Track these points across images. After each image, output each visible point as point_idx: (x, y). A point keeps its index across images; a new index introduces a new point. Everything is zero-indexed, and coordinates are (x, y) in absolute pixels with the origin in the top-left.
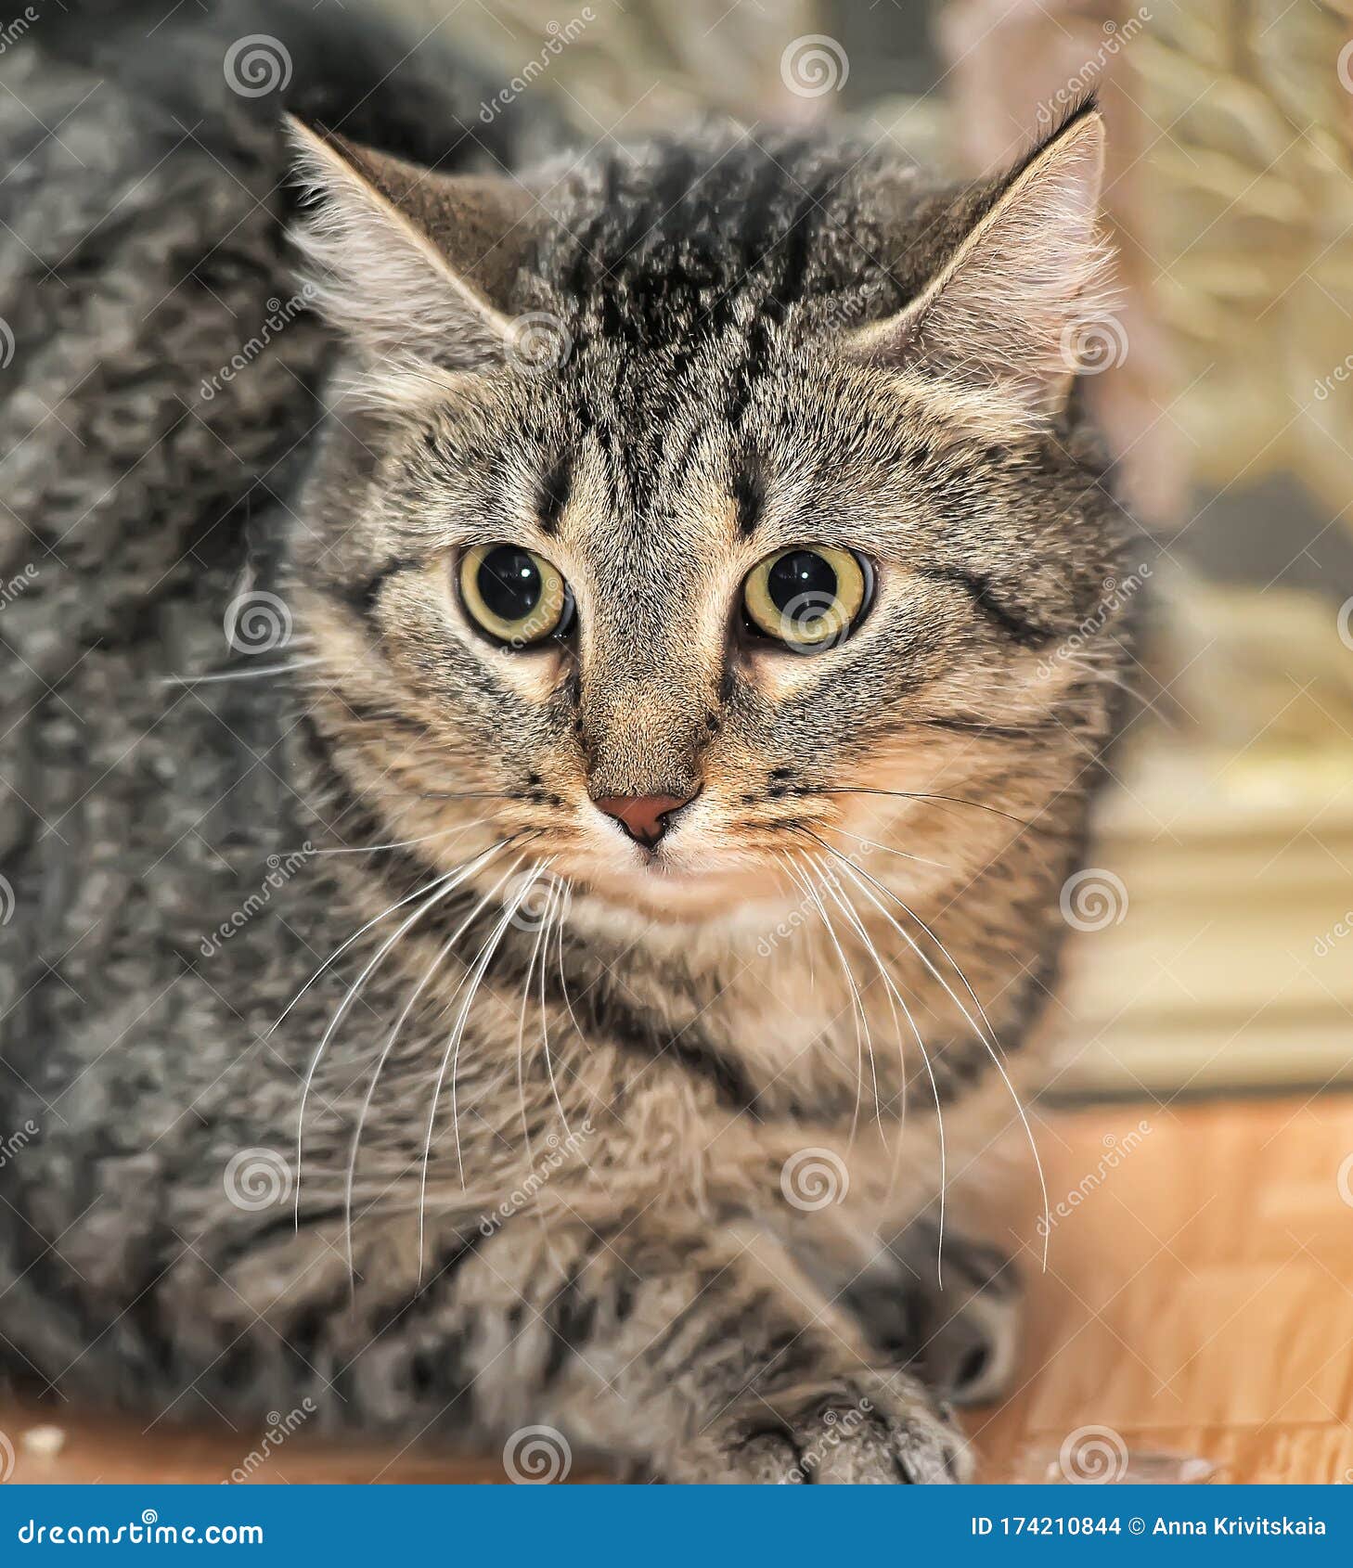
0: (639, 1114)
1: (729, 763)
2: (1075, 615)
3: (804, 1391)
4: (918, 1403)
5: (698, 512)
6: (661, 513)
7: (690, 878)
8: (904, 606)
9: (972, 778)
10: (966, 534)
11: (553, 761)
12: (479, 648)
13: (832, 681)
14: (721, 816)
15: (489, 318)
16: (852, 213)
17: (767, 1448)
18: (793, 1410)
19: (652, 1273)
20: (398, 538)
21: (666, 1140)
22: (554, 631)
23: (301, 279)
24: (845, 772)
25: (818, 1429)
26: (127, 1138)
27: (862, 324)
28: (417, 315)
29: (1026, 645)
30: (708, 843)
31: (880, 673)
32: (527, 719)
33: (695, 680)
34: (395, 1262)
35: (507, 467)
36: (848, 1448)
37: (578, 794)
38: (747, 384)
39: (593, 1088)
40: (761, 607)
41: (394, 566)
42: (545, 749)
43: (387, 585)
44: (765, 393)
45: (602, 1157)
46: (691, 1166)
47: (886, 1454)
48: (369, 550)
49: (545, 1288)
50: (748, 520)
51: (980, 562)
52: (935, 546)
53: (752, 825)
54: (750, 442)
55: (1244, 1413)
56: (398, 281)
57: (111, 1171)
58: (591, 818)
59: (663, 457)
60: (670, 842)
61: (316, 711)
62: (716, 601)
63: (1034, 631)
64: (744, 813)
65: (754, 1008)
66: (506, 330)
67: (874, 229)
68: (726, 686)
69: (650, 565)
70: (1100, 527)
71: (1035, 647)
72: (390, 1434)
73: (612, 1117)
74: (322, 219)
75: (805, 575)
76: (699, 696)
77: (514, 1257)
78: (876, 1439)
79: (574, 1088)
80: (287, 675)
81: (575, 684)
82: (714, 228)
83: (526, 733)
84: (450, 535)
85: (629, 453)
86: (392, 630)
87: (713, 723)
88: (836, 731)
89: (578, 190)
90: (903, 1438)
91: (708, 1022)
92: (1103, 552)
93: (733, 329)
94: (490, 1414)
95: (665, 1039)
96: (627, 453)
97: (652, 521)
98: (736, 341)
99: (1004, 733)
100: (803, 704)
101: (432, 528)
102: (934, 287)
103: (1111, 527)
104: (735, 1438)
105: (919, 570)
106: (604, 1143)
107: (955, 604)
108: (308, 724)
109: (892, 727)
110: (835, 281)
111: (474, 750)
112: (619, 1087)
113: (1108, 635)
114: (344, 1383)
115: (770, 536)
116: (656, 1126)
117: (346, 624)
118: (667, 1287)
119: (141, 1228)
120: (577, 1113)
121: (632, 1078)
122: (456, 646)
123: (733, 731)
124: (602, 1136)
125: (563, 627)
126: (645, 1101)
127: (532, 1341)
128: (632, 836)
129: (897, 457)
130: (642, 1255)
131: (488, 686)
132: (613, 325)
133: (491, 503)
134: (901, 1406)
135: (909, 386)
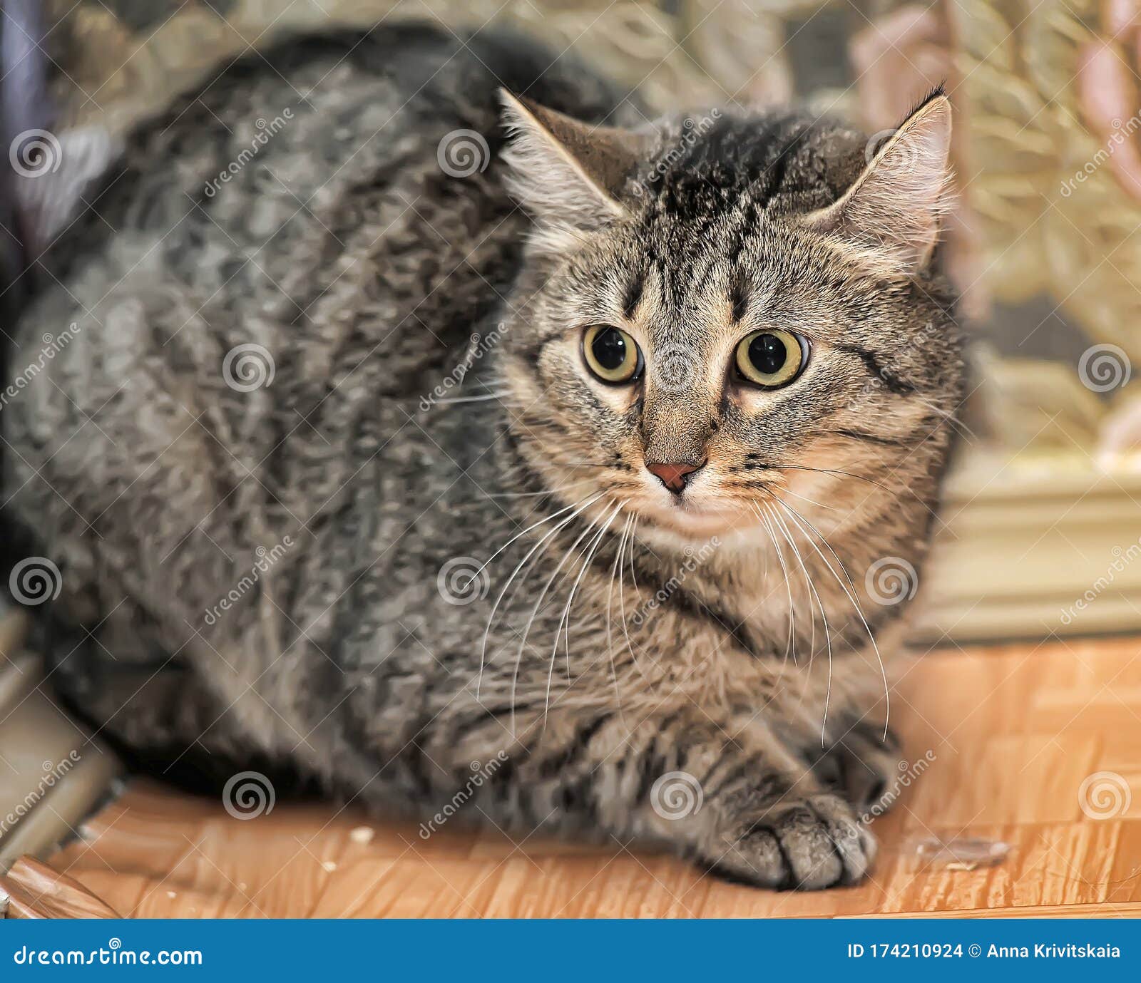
0: (689, 651)
1: (724, 449)
2: (927, 378)
3: (780, 807)
4: (845, 813)
5: (710, 308)
6: (689, 308)
7: (702, 513)
8: (826, 365)
9: (867, 467)
10: (861, 327)
11: (628, 446)
12: (592, 384)
13: (783, 406)
14: (718, 478)
15: (607, 202)
16: (812, 151)
17: (761, 838)
18: (775, 817)
19: (698, 742)
20: (552, 322)
21: (703, 665)
22: (633, 375)
23: (510, 180)
24: (788, 457)
25: (790, 827)
26: (405, 666)
27: (812, 210)
28: (569, 202)
29: (898, 393)
30: (710, 493)
31: (810, 402)
32: (616, 422)
33: (704, 402)
34: (554, 735)
35: (608, 282)
36: (806, 838)
37: (639, 463)
38: (742, 239)
39: (664, 635)
40: (746, 365)
41: (550, 338)
42: (623, 438)
43: (545, 348)
44: (752, 244)
45: (669, 675)
46: (717, 681)
47: (827, 841)
48: (537, 330)
49: (638, 750)
50: (738, 314)
51: (870, 343)
52: (844, 333)
53: (734, 484)
54: (743, 270)
55: (1026, 817)
56: (558, 181)
57: (397, 684)
58: (646, 477)
59: (692, 278)
60: (689, 491)
61: (508, 421)
62: (719, 359)
63: (902, 385)
64: (730, 477)
65: (752, 593)
66: (615, 209)
67: (823, 160)
68: (723, 405)
69: (682, 337)
70: (944, 330)
71: (904, 395)
72: (552, 831)
73: (674, 652)
74: (518, 145)
75: (771, 348)
76: (707, 410)
77: (620, 733)
78: (821, 833)
79: (653, 635)
80: (495, 400)
81: (641, 403)
82: (736, 158)
83: (614, 430)
84: (577, 319)
85: (674, 274)
86: (547, 373)
87: (714, 426)
88: (784, 433)
89: (665, 136)
90: (837, 832)
91: (726, 600)
92: (945, 344)
93: (738, 210)
94: (606, 821)
95: (702, 609)
96: (672, 275)
97: (683, 311)
98: (738, 216)
99: (885, 442)
100: (766, 418)
101: (570, 316)
102: (852, 190)
103: (950, 330)
104: (744, 833)
105: (835, 346)
106: (670, 668)
107: (855, 365)
108: (505, 428)
109: (817, 434)
110: (800, 186)
111: (588, 440)
112: (678, 635)
113: (948, 391)
114: (525, 801)
115: (750, 322)
116: (698, 658)
117: (527, 373)
118: (705, 750)
119: (413, 716)
120: (655, 650)
121: (685, 630)
122: (579, 382)
123: (726, 431)
124: (669, 663)
125: (638, 374)
126: (692, 643)
127: (630, 780)
128: (667, 487)
129: (825, 283)
130: (691, 732)
131: (596, 404)
132: (672, 206)
133: (598, 303)
134: (836, 815)
135: (835, 245)
